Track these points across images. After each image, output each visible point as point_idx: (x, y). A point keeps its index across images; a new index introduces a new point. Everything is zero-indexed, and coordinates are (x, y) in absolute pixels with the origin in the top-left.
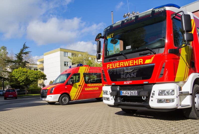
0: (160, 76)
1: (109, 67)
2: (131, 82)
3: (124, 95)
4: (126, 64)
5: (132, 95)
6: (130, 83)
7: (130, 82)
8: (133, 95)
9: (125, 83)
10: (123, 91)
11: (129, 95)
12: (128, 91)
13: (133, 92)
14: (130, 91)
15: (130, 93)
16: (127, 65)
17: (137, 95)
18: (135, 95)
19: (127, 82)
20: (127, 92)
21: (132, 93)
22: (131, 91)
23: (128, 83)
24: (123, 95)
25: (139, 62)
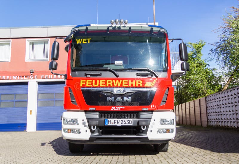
0: (162, 103)
1: (86, 84)
2: (124, 107)
3: (111, 124)
4: (117, 84)
5: (124, 124)
6: (121, 109)
7: (121, 107)
8: (126, 124)
9: (113, 108)
10: (109, 120)
11: (120, 124)
12: (118, 120)
13: (126, 121)
14: (120, 120)
15: (120, 122)
16: (119, 85)
17: (132, 124)
18: (129, 124)
19: (116, 107)
20: (115, 121)
21: (124, 122)
22: (124, 120)
23: (119, 108)
24: (109, 124)
25: (137, 84)
